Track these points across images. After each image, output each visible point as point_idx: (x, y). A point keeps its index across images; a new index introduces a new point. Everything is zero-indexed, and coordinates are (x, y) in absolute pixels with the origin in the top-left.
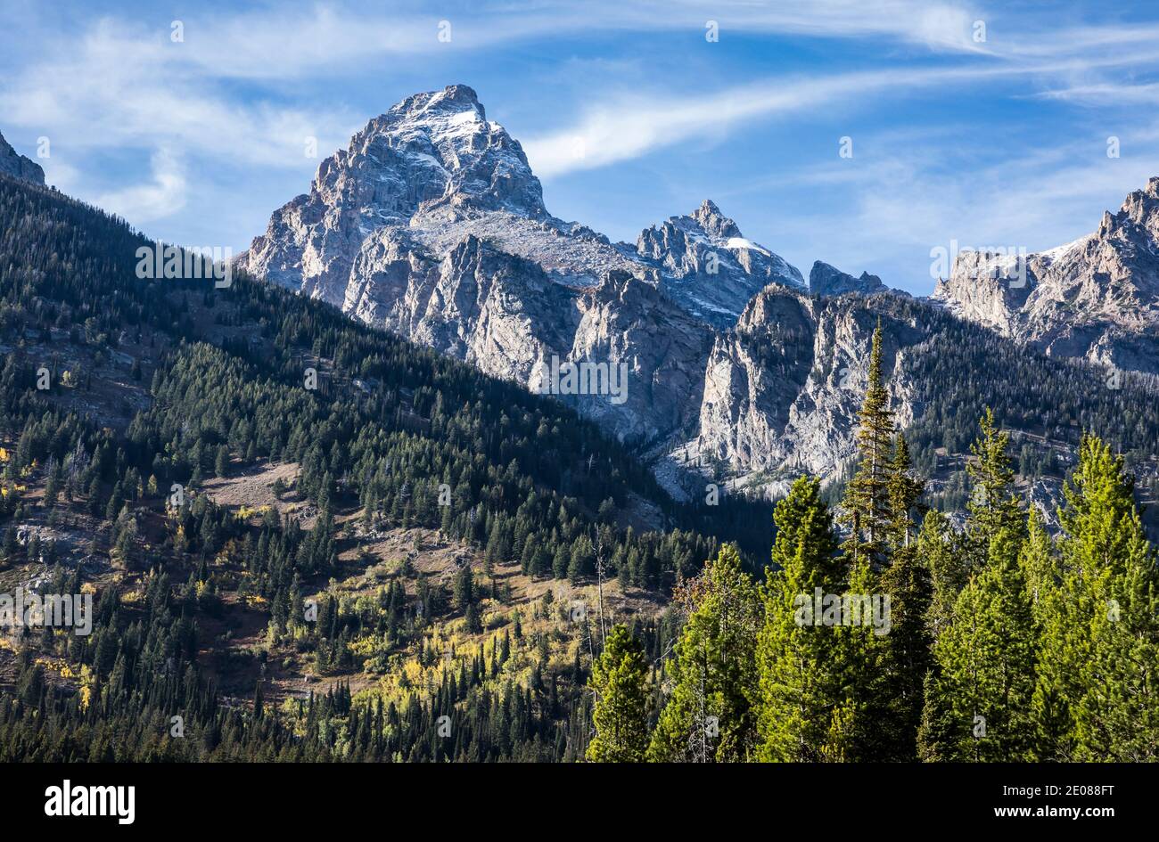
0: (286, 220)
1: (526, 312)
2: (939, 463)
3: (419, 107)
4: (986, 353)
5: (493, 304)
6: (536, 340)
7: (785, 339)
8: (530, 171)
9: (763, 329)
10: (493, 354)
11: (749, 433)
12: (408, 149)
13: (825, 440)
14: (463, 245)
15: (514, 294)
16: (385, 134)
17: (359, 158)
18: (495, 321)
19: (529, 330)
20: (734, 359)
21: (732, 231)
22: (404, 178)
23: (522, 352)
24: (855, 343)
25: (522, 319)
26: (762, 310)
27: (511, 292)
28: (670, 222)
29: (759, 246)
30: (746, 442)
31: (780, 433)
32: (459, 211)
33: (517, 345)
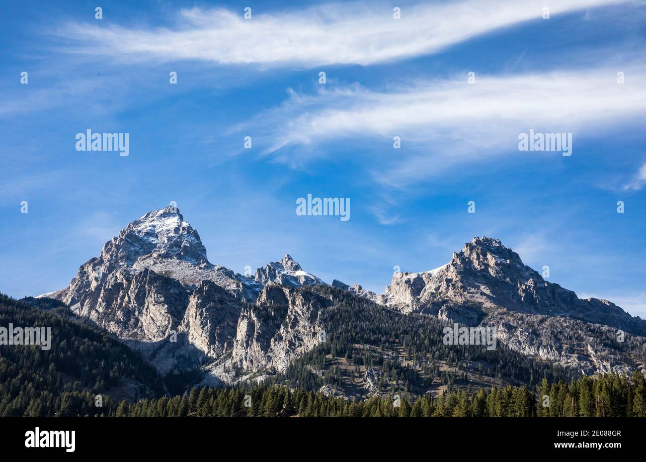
0: (86, 270)
1: (166, 302)
2: (326, 362)
3: (152, 217)
4: (363, 310)
5: (150, 299)
6: (169, 316)
7: (275, 308)
8: (201, 243)
9: (265, 303)
10: (150, 323)
11: (253, 354)
12: (145, 235)
13: (284, 354)
14: (141, 273)
15: (161, 294)
16: (134, 229)
17: (121, 240)
18: (151, 307)
19: (166, 311)
20: (250, 318)
21: (297, 268)
22: (142, 248)
23: (163, 321)
24: (302, 308)
25: (163, 305)
26: (265, 295)
27: (159, 293)
28: (270, 265)
29: (310, 274)
30: (251, 358)
31: (266, 352)
32: (155, 260)
33: (161, 318)
